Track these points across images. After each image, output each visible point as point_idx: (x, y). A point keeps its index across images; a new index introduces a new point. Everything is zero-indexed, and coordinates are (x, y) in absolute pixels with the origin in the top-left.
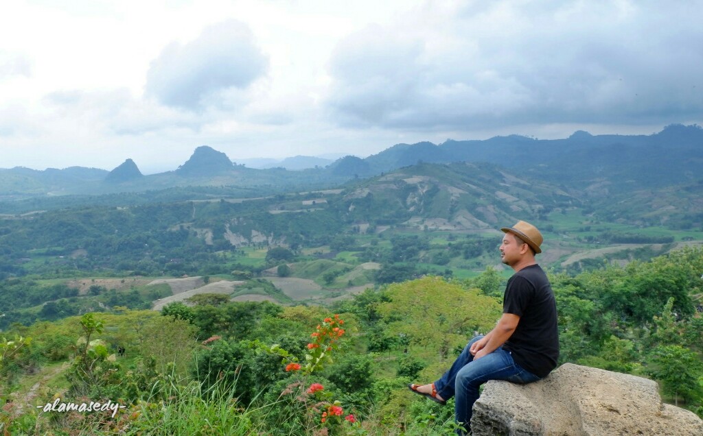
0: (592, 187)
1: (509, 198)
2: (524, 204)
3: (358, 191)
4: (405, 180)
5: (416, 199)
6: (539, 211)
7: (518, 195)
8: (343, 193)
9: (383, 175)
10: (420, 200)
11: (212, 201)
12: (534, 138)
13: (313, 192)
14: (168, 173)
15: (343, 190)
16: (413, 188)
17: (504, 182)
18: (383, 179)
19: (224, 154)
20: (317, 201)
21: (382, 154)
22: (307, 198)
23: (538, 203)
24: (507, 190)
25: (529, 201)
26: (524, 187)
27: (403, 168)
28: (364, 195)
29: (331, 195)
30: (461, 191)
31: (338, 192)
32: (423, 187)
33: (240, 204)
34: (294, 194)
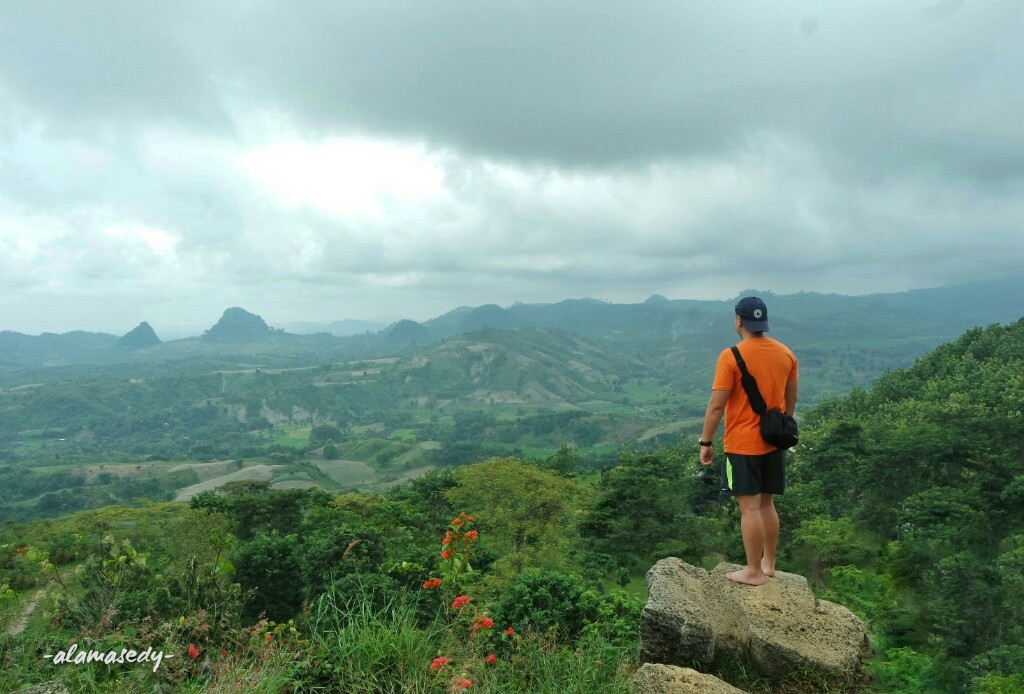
0: (668, 356)
1: (582, 368)
2: (598, 374)
3: (415, 360)
4: (469, 347)
5: (480, 369)
6: (614, 382)
7: (592, 365)
8: (398, 363)
9: (443, 342)
10: (485, 371)
11: (245, 371)
12: (609, 302)
13: (364, 361)
14: (192, 339)
15: (398, 359)
16: (478, 357)
17: (577, 350)
18: (443, 347)
19: (259, 317)
20: (370, 372)
21: (442, 318)
22: (357, 368)
23: (613, 373)
24: (579, 359)
25: (603, 371)
26: (599, 356)
27: (467, 334)
28: (423, 364)
29: (385, 365)
30: (530, 360)
31: (392, 361)
32: (489, 356)
33: (278, 375)
34: (341, 364)
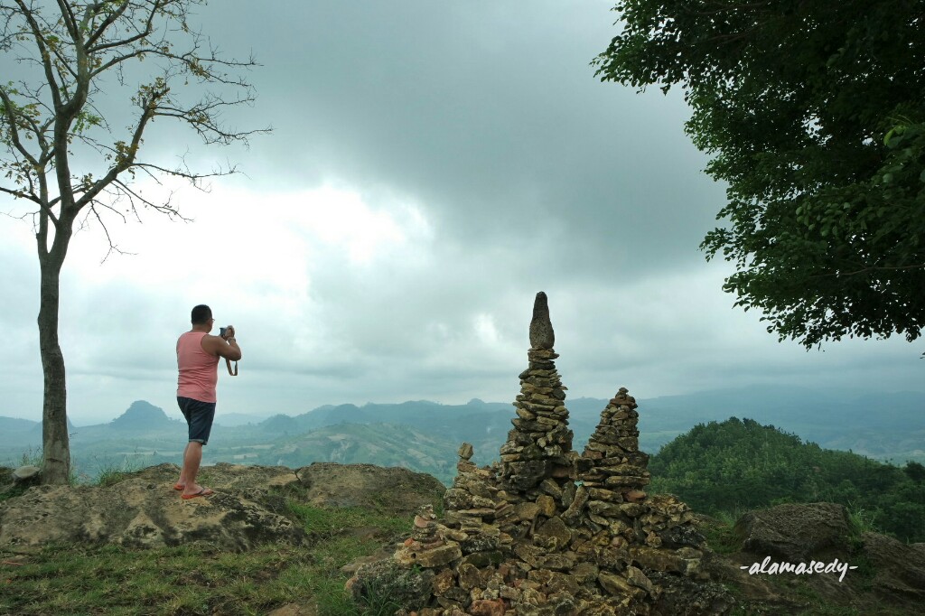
0: (485, 446)
1: (419, 455)
2: (432, 460)
3: (287, 447)
4: (330, 437)
5: (339, 455)
6: (443, 466)
7: (426, 452)
8: (273, 448)
9: (310, 432)
10: (342, 456)
11: (146, 454)
12: (440, 403)
13: (244, 447)
14: (102, 426)
15: (273, 445)
16: (337, 445)
17: (415, 440)
18: (309, 436)
19: (160, 409)
20: (248, 455)
21: (310, 414)
22: (238, 452)
23: (442, 458)
24: (417, 447)
25: (435, 457)
26: (431, 445)
27: (328, 427)
28: (293, 450)
29: (261, 450)
30: (378, 448)
31: (267, 447)
32: (346, 445)
33: (173, 457)
34: (226, 449)
